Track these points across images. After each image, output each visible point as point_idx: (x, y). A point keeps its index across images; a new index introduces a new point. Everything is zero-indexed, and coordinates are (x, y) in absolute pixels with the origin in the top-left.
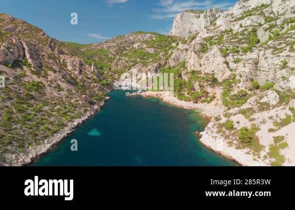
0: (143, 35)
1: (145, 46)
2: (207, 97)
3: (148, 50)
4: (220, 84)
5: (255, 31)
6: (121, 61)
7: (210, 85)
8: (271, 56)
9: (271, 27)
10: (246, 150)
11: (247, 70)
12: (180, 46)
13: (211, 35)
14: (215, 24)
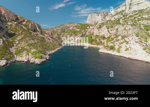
0: (73, 24)
1: (75, 28)
2: (102, 43)
3: (77, 30)
4: (106, 39)
5: (119, 20)
6: (64, 35)
7: (103, 39)
8: (121, 27)
9: (125, 18)
10: (112, 50)
11: (114, 32)
12: (91, 27)
13: (103, 22)
14: (105, 18)
